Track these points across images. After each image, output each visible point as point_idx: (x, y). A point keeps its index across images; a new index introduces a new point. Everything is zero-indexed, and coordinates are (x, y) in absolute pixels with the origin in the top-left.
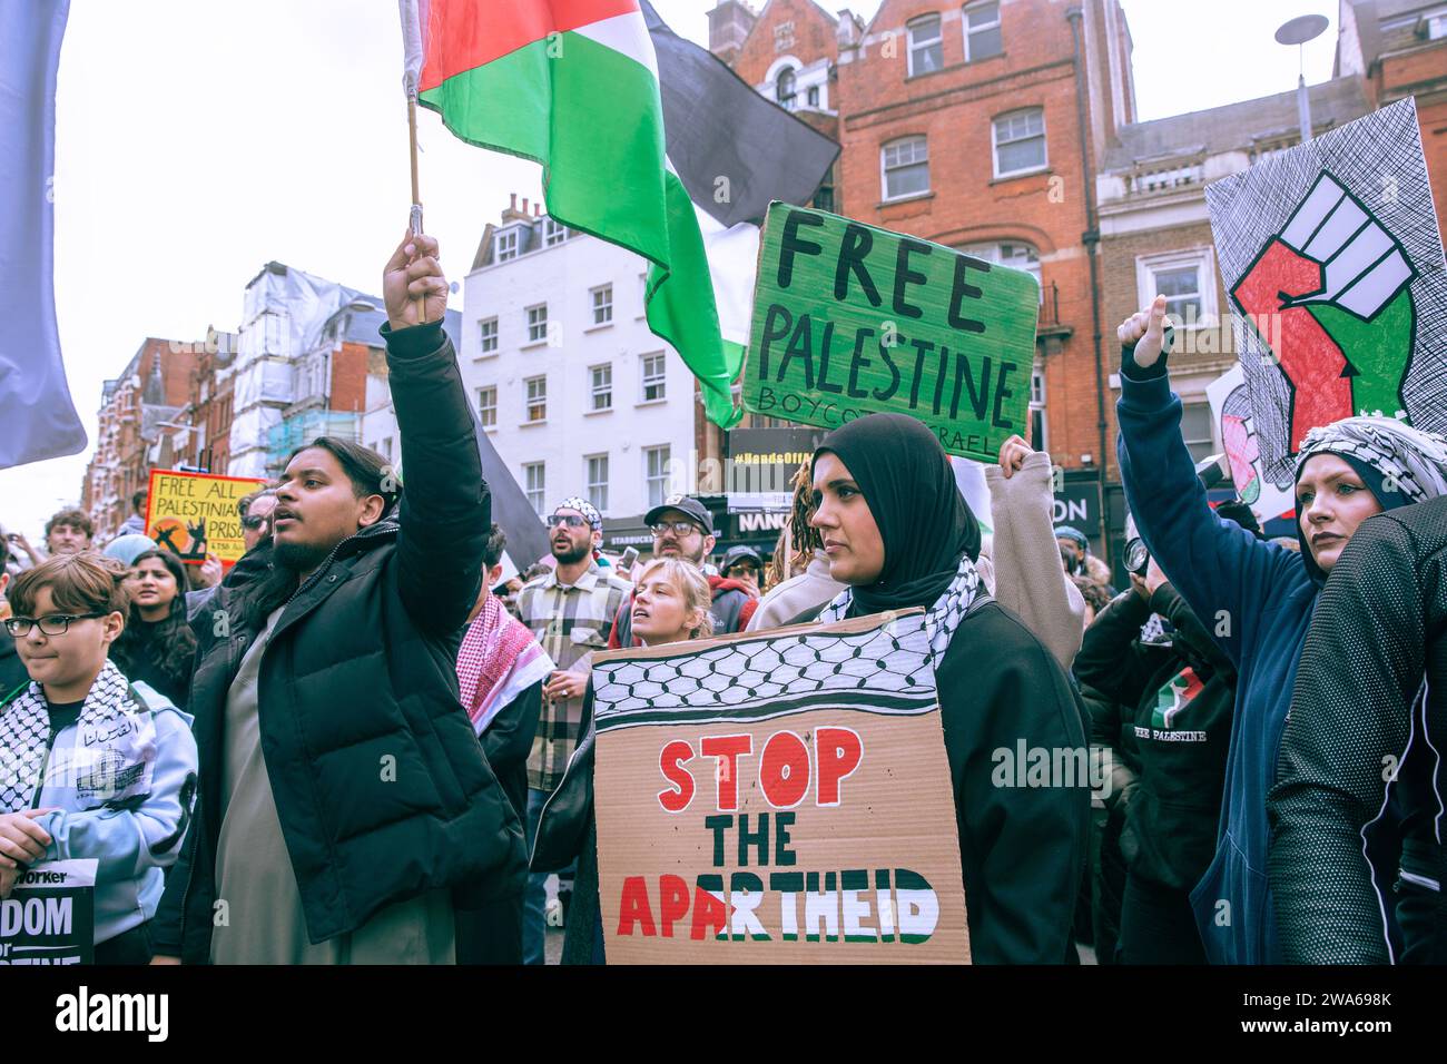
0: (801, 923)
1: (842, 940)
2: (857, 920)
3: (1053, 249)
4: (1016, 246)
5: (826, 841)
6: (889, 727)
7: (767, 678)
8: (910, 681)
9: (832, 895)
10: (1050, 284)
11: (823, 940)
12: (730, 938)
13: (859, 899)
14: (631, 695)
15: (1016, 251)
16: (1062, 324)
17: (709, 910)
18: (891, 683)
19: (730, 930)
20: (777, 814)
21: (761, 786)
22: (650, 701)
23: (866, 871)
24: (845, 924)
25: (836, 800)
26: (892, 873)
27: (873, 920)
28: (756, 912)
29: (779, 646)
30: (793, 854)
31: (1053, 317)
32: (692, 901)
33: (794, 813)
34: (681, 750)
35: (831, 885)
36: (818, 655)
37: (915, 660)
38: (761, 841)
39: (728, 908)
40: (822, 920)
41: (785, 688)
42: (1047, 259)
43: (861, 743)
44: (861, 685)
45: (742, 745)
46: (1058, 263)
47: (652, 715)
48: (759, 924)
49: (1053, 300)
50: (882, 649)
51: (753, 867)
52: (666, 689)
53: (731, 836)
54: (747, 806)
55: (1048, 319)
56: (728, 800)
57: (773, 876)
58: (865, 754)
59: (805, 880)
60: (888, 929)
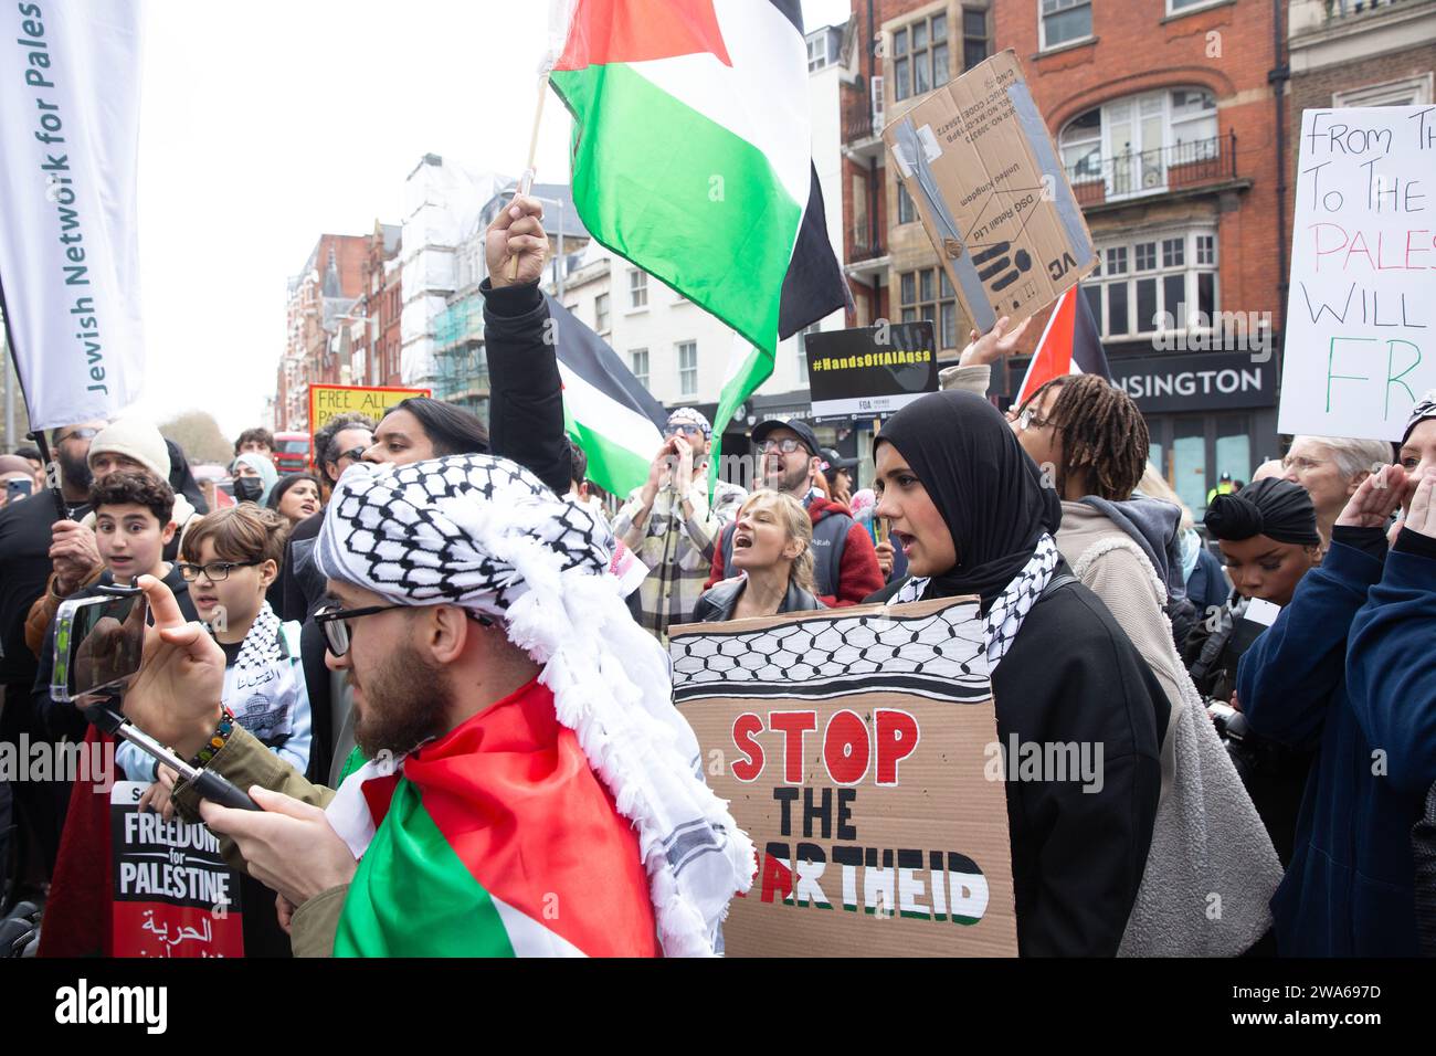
0: (861, 896)
1: (898, 915)
2: (912, 897)
3: (1233, 93)
4: (1190, 92)
5: (884, 819)
6: (944, 714)
7: (830, 657)
8: (965, 668)
9: (889, 871)
10: (1228, 132)
11: (880, 913)
12: (796, 904)
13: (914, 878)
14: (706, 667)
15: (1190, 97)
16: (1241, 177)
17: (777, 876)
18: (947, 670)
19: (795, 897)
20: (839, 790)
21: (825, 762)
22: (723, 674)
23: (921, 851)
24: (901, 900)
25: (894, 781)
26: (945, 856)
27: (925, 898)
28: (820, 881)
29: (842, 626)
30: (853, 830)
31: (1230, 170)
33: (854, 791)
34: (751, 723)
35: (888, 863)
36: (877, 638)
37: (970, 649)
38: (824, 813)
39: (794, 876)
40: (880, 895)
41: (847, 669)
42: (1224, 104)
43: (918, 727)
44: (918, 670)
45: (808, 721)
46: (1238, 108)
47: (725, 688)
48: (822, 893)
49: (1230, 149)
50: (939, 635)
51: (816, 839)
52: (737, 663)
53: (797, 808)
54: (812, 780)
55: (1224, 172)
56: (794, 773)
57: (835, 849)
58: (922, 738)
59: (864, 855)
60: (940, 909)
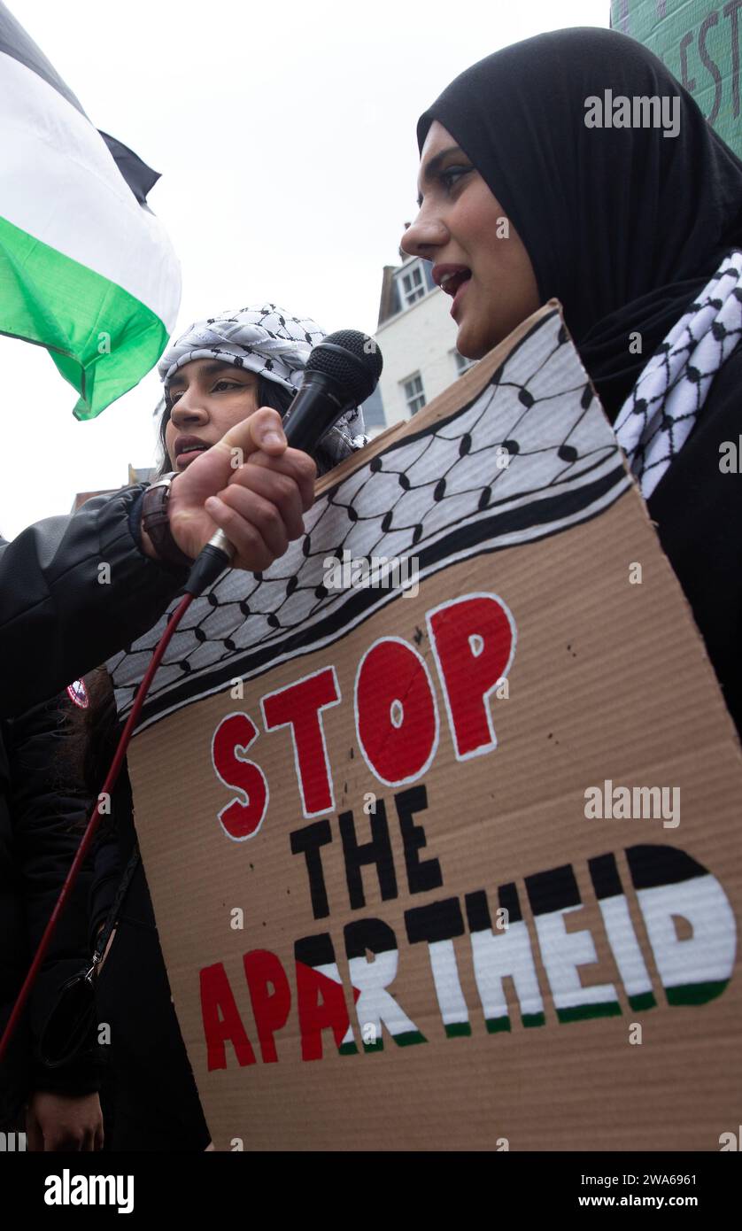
0: (472, 998)
1: (552, 1021)
2: (573, 973)
5: (486, 824)
6: (550, 562)
8: (568, 454)
9: (516, 930)
11: (517, 1026)
12: (361, 1049)
13: (570, 929)
17: (320, 1002)
19: (358, 1033)
20: (397, 798)
21: (364, 753)
22: (184, 665)
23: (568, 866)
24: (554, 985)
25: (488, 739)
26: (623, 858)
27: (602, 969)
28: (394, 990)
29: (344, 493)
30: (434, 865)
32: (294, 990)
33: (421, 787)
34: (238, 731)
35: (511, 913)
36: (404, 482)
37: (568, 408)
38: (379, 851)
39: (347, 992)
40: (508, 985)
43: (507, 611)
44: (484, 504)
45: (322, 689)
48: (400, 1012)
50: (507, 417)
51: (376, 908)
53: (333, 857)
54: (348, 797)
56: (317, 797)
57: (412, 917)
58: (520, 631)
59: (463, 910)
60: (637, 984)
